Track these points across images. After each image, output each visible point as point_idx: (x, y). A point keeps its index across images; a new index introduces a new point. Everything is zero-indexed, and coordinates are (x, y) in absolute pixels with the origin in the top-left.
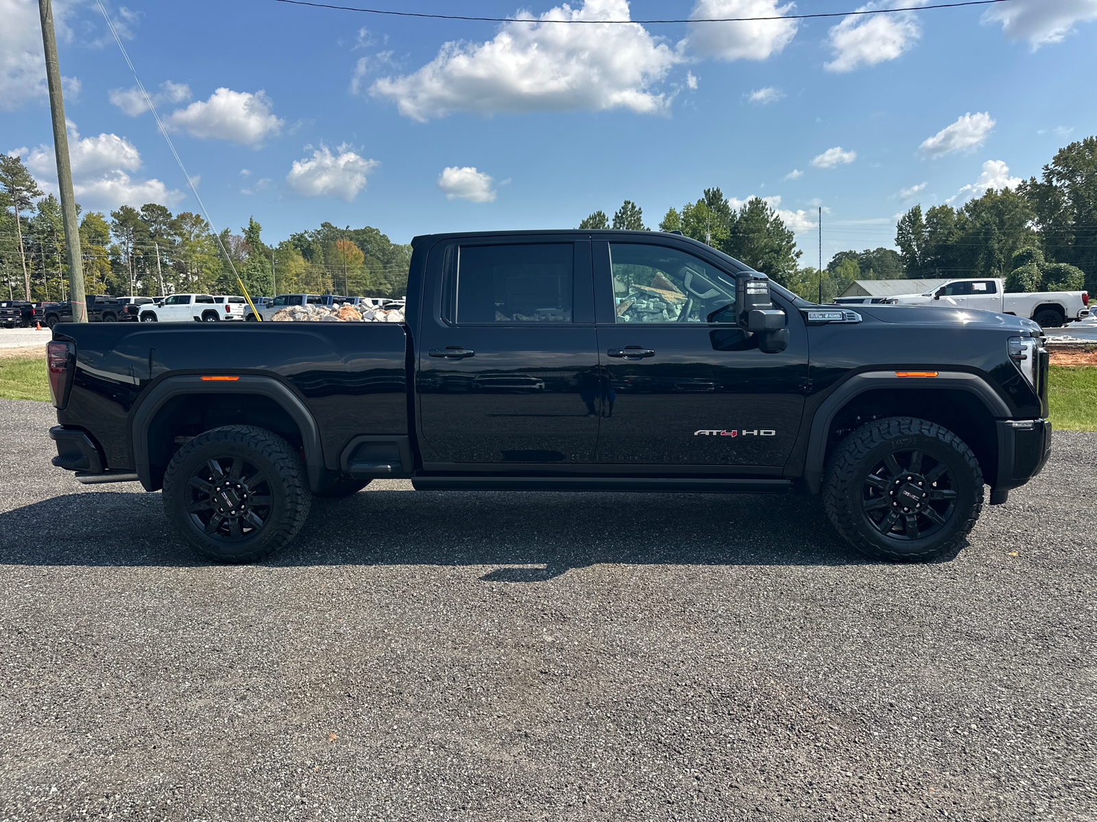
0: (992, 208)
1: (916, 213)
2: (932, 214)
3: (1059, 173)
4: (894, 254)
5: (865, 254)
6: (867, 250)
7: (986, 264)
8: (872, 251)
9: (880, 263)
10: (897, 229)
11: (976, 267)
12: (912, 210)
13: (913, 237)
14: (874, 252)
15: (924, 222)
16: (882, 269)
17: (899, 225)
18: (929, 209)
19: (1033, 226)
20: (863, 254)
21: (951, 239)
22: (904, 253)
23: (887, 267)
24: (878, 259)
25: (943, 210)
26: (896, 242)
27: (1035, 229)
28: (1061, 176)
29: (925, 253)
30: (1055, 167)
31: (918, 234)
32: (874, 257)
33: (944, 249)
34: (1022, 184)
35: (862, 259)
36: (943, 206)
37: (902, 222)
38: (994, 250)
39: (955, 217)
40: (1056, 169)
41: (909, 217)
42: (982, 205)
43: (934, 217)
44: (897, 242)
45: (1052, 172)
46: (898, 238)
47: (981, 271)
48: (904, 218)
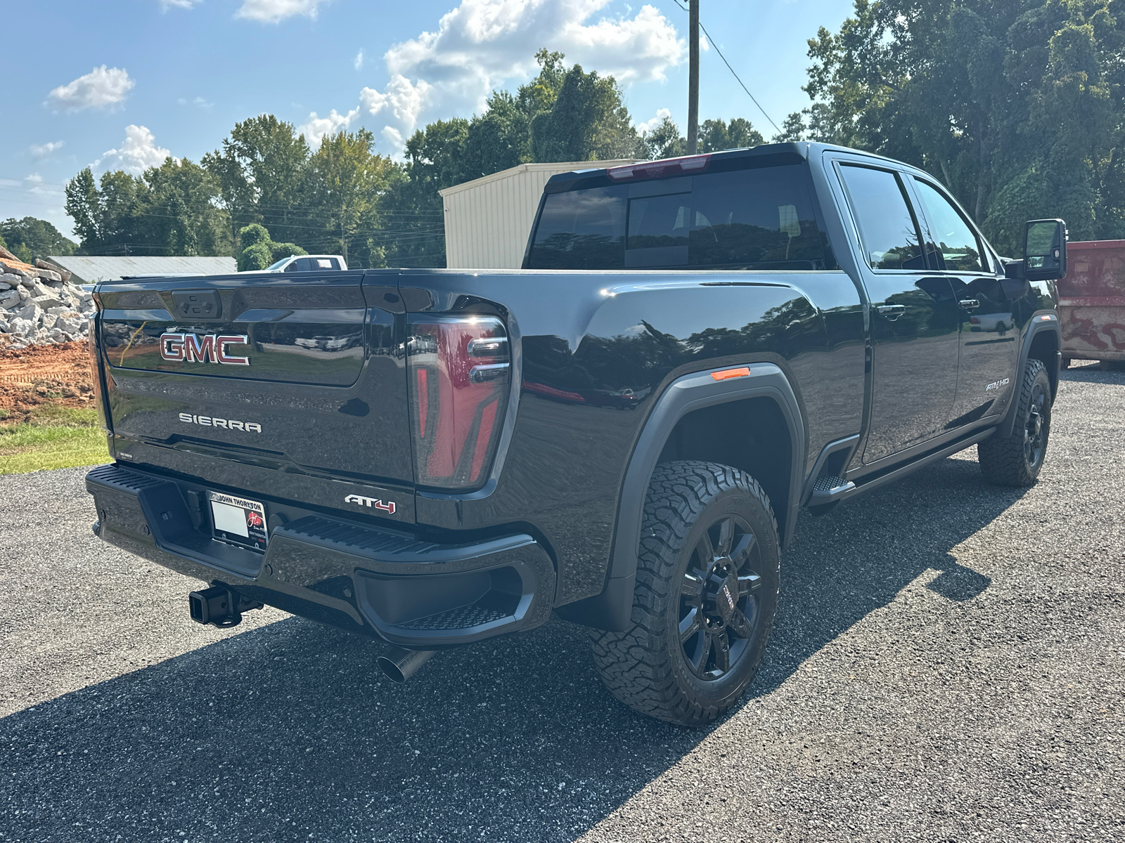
0: (175, 179)
1: (86, 178)
2: (108, 181)
3: (240, 149)
4: (47, 226)
5: (9, 224)
6: (11, 219)
7: (179, 241)
8: (18, 221)
9: (31, 236)
10: (66, 195)
11: (168, 244)
12: (82, 173)
13: (87, 206)
14: (21, 222)
15: (100, 190)
16: (35, 244)
17: (67, 190)
18: (103, 175)
19: (218, 202)
20: (6, 224)
21: (135, 211)
22: (79, 225)
23: (42, 241)
24: (29, 231)
25: (120, 177)
26: (66, 211)
27: (220, 206)
28: (242, 153)
29: (106, 225)
30: (235, 141)
31: (94, 205)
32: (23, 228)
33: (127, 221)
34: (206, 157)
35: (6, 230)
36: (119, 172)
37: (70, 187)
38: (185, 226)
39: (134, 186)
40: (237, 144)
41: (79, 181)
42: (163, 174)
43: (110, 184)
44: (69, 211)
45: (232, 147)
46: (69, 207)
47: (174, 250)
48: (73, 182)
